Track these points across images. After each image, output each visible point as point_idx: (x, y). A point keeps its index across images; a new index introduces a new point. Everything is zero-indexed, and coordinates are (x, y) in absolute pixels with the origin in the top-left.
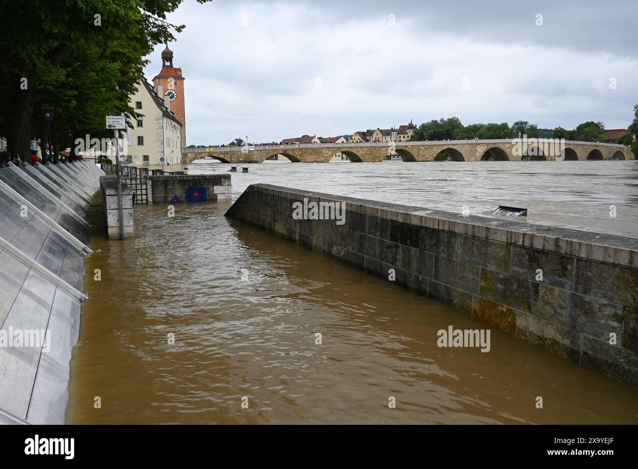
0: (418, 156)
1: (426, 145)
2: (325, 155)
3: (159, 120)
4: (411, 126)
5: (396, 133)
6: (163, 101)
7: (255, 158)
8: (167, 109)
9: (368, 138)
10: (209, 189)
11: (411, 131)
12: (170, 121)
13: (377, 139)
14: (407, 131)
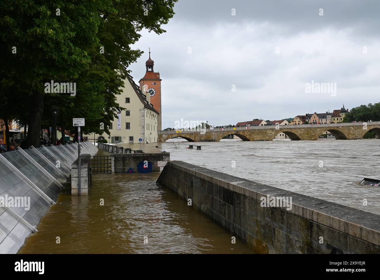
0: (348, 135)
1: (355, 126)
2: (269, 135)
3: (141, 110)
4: (343, 110)
5: (331, 116)
6: (145, 96)
7: (213, 137)
8: (147, 102)
9: (307, 120)
10: (154, 163)
11: (344, 114)
12: (149, 111)
13: (315, 121)
14: (340, 114)
